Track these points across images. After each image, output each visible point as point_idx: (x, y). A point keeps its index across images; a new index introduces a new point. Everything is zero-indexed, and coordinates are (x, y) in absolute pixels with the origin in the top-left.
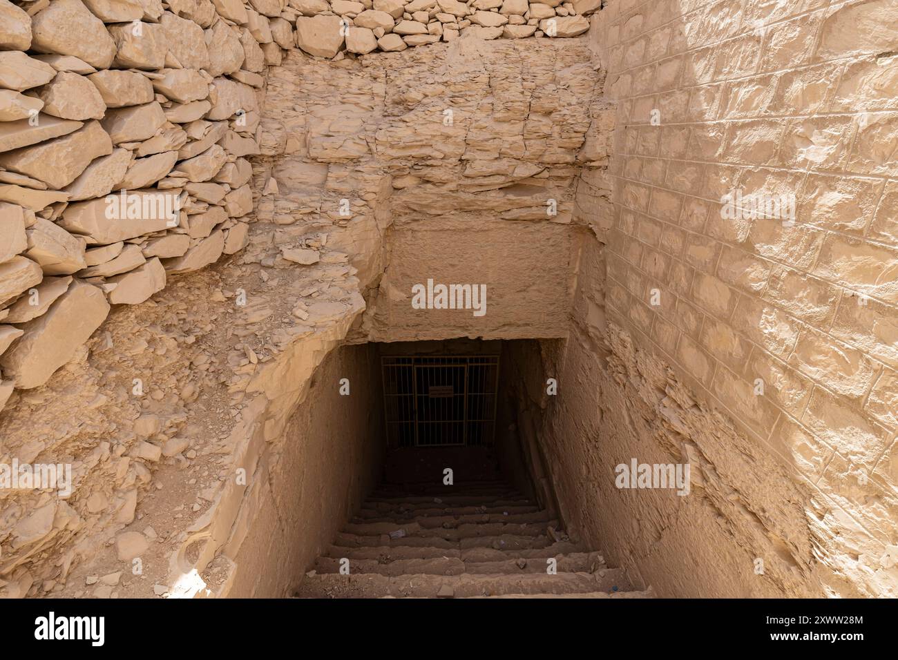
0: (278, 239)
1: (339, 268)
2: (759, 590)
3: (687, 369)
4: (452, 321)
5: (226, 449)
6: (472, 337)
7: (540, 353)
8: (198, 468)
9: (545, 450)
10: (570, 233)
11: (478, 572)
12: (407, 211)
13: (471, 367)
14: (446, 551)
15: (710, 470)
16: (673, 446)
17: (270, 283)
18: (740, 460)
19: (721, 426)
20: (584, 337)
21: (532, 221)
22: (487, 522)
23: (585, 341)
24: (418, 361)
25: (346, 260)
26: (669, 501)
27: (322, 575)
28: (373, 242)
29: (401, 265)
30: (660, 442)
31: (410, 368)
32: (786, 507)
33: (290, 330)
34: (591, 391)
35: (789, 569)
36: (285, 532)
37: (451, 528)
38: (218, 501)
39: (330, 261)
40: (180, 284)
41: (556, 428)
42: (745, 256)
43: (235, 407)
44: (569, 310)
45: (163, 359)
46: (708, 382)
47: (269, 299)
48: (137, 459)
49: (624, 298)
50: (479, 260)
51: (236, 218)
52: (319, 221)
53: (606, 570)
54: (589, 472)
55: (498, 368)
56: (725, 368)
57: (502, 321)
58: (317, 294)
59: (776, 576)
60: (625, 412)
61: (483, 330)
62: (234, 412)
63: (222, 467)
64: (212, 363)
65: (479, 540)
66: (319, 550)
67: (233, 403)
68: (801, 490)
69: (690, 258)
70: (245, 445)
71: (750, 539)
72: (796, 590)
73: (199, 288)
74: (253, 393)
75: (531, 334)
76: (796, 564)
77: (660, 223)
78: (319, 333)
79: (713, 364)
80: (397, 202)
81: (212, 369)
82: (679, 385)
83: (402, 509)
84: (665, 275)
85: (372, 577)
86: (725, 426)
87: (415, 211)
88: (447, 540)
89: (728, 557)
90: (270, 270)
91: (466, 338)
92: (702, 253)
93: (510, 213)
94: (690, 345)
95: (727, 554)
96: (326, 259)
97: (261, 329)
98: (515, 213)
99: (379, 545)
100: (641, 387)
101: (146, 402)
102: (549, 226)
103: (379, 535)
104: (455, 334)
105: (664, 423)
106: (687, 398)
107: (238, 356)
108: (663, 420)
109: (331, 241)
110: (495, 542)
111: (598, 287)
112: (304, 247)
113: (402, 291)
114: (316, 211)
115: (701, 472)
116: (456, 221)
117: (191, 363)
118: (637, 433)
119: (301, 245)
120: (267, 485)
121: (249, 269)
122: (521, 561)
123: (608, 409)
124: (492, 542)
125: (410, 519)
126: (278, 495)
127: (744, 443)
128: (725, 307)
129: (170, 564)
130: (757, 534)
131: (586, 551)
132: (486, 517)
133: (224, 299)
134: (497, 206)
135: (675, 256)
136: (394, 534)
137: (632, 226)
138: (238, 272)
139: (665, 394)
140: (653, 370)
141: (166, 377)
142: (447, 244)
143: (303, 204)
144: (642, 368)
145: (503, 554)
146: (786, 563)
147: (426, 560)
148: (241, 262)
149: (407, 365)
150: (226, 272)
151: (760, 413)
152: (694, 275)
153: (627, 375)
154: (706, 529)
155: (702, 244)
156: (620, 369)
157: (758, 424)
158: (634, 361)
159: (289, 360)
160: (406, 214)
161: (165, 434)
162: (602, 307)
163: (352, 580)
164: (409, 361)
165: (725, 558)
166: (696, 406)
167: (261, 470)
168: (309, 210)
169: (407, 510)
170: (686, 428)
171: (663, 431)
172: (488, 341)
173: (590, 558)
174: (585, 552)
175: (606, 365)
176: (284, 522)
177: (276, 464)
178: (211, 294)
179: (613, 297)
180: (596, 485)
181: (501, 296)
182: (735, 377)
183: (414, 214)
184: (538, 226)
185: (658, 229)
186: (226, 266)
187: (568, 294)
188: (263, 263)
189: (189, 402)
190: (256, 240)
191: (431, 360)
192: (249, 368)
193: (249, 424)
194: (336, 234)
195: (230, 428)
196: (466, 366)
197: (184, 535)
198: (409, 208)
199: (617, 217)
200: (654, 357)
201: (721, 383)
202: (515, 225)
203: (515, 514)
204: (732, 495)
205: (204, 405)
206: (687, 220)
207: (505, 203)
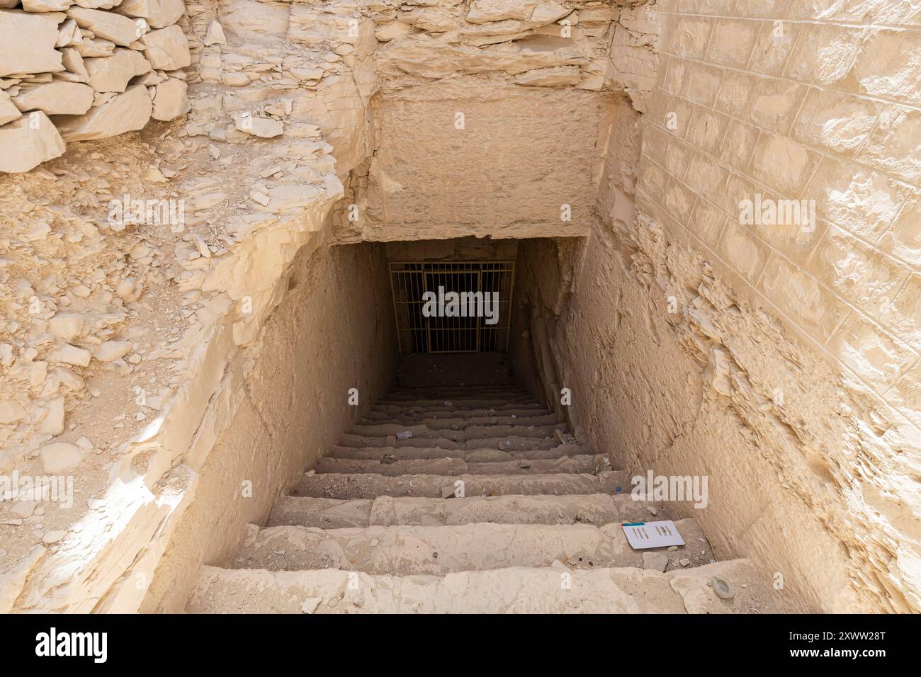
0: (228, 105)
1: (308, 143)
2: (780, 502)
3: (730, 263)
4: (457, 217)
5: (177, 355)
6: (479, 235)
7: (557, 256)
8: (143, 374)
9: (557, 357)
10: (600, 104)
11: (481, 473)
12: (397, 73)
13: (484, 274)
14: (451, 452)
15: (741, 378)
16: (699, 351)
17: (223, 161)
18: (782, 367)
19: (764, 329)
20: (606, 235)
21: (553, 87)
22: (495, 424)
23: (607, 238)
24: (428, 267)
25: (317, 134)
26: (686, 410)
27: (321, 475)
28: (354, 113)
29: (394, 147)
30: (684, 348)
31: (420, 274)
32: (834, 421)
33: (247, 218)
34: (609, 294)
35: (822, 485)
36: (274, 436)
37: (458, 429)
38: (167, 409)
39: (298, 134)
40: (95, 156)
41: (569, 334)
42: (839, 100)
43: (188, 307)
44: (592, 203)
45: (81, 248)
46: (755, 277)
47: (221, 180)
48: (59, 364)
49: (660, 180)
50: (488, 140)
51: (166, 72)
52: (281, 82)
53: (611, 472)
54: (601, 378)
55: (513, 275)
56: (781, 258)
57: (514, 216)
58: (280, 174)
59: (804, 491)
60: (646, 316)
61: (492, 227)
62: (187, 313)
63: (174, 373)
64: (155, 256)
65: (485, 441)
66: (320, 452)
67: (185, 303)
68: (858, 402)
69: (756, 115)
70: (202, 350)
71: (779, 451)
72: (826, 507)
73: (127, 164)
74: (212, 291)
75: (547, 232)
76: (832, 480)
77: (721, 71)
78: (284, 222)
79: (765, 254)
80: (384, 61)
81: (156, 263)
82: (717, 282)
83: (412, 411)
84: (717, 143)
85: (371, 477)
86: (769, 329)
87: (407, 73)
88: (454, 441)
89: (748, 467)
90: (222, 146)
91: (473, 237)
92: (775, 105)
93: (526, 76)
94: (739, 232)
95: (747, 464)
96: (291, 132)
97: (213, 217)
98: (533, 76)
99: (385, 445)
100: (669, 286)
101: (65, 300)
102: (575, 94)
103: (386, 436)
104: (460, 233)
105: (691, 326)
106: (725, 298)
107: (187, 248)
108: (691, 323)
109: (297, 110)
110: (500, 444)
111: (629, 172)
112: (261, 115)
113: (397, 180)
114: (276, 69)
115: (730, 380)
116: (460, 87)
117: (127, 256)
118: (659, 339)
119: (259, 113)
120: (242, 392)
121: (195, 144)
122: (525, 462)
123: (628, 313)
124: (498, 444)
125: (417, 421)
126: (259, 401)
127: (791, 348)
128: (796, 177)
129: (110, 476)
130: (789, 447)
131: (593, 453)
132: (494, 420)
133: (164, 180)
134: (511, 66)
135: (736, 115)
136: (400, 435)
137: (680, 81)
138: (180, 147)
139: (697, 293)
140: (686, 266)
141: (90, 270)
142: (447, 119)
143: (258, 58)
144: (672, 266)
145: (508, 455)
146: (820, 478)
147: (429, 461)
148: (183, 133)
149: (417, 272)
150: (163, 146)
151: (821, 311)
152: (759, 138)
153: (653, 275)
154: (726, 439)
155: (777, 92)
156: (646, 268)
157: (815, 325)
158: (665, 257)
159: (250, 254)
160: (396, 77)
161: (98, 337)
162: (631, 197)
163: (351, 479)
164: (419, 267)
165: (744, 469)
166: (735, 306)
167: (230, 376)
168: (268, 67)
169: (417, 412)
170: (718, 331)
171: (690, 335)
172: (498, 241)
173: (596, 460)
174: (590, 455)
175: (629, 264)
176: (271, 428)
177: (251, 370)
178: (145, 173)
179: (646, 181)
180: (608, 390)
181: (513, 187)
182: (793, 269)
183: (406, 78)
184: (561, 94)
185: (715, 81)
186: (162, 137)
187: (592, 184)
188: (213, 135)
189: (129, 300)
190: (199, 105)
191: (442, 266)
192: (200, 263)
193: (207, 327)
194: (304, 100)
195: (182, 330)
196: (479, 272)
197: (126, 446)
198: (399, 69)
199: (662, 72)
200: (690, 250)
201: (773, 277)
202: (532, 93)
203: (524, 417)
204: (765, 405)
205: (150, 305)
206: (760, 60)
207: (519, 61)
